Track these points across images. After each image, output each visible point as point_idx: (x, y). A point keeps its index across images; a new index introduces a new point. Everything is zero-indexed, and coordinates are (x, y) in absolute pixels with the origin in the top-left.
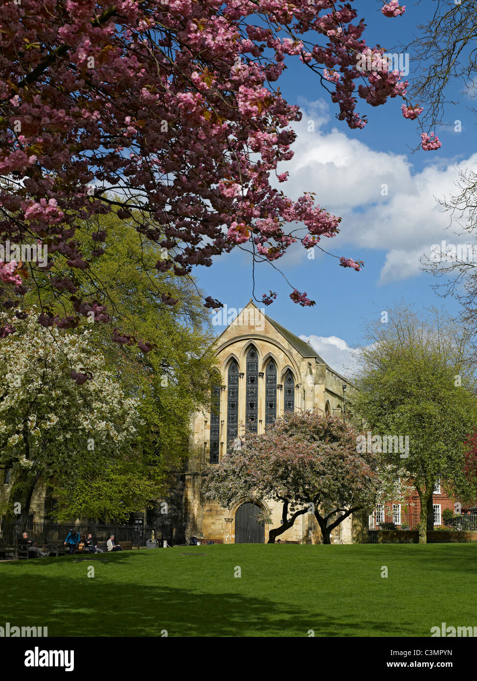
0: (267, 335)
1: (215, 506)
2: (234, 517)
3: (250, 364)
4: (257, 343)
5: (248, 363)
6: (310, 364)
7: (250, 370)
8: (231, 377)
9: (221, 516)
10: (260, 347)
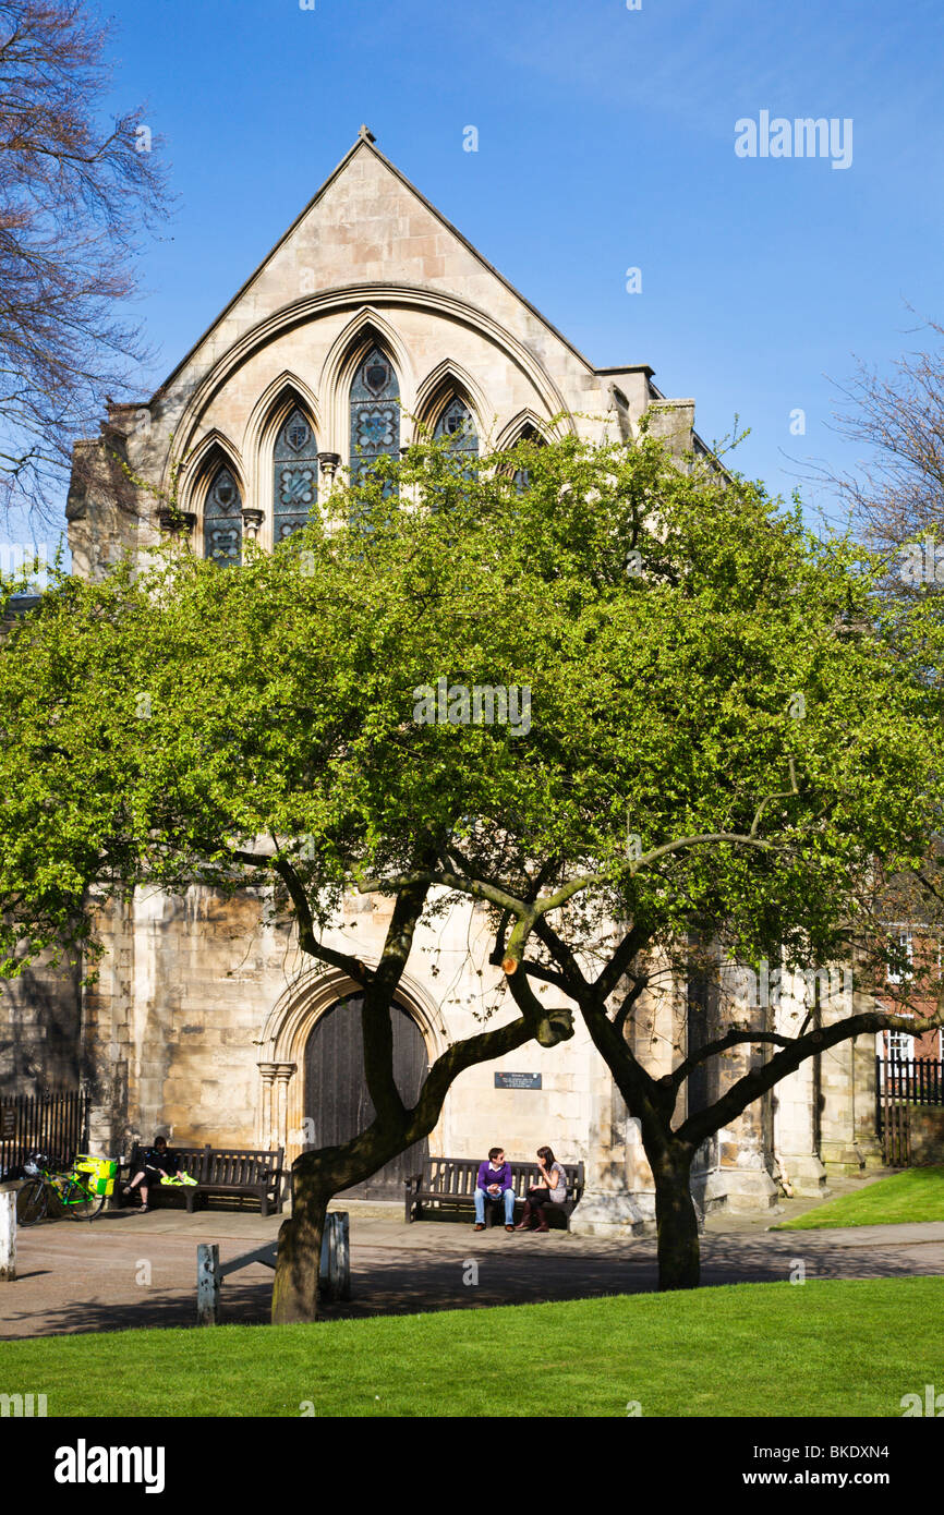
0: (436, 284)
1: (219, 1013)
2: (298, 1057)
3: (364, 417)
4: (392, 323)
5: (355, 415)
6: (620, 398)
7: (365, 441)
8: (287, 477)
9: (242, 1054)
10: (406, 337)
